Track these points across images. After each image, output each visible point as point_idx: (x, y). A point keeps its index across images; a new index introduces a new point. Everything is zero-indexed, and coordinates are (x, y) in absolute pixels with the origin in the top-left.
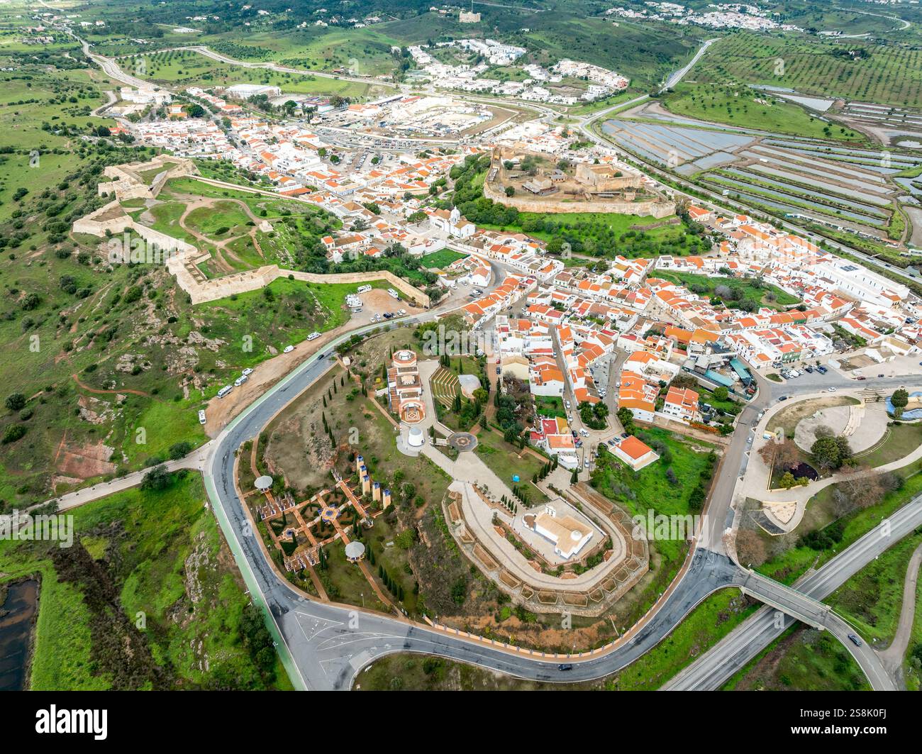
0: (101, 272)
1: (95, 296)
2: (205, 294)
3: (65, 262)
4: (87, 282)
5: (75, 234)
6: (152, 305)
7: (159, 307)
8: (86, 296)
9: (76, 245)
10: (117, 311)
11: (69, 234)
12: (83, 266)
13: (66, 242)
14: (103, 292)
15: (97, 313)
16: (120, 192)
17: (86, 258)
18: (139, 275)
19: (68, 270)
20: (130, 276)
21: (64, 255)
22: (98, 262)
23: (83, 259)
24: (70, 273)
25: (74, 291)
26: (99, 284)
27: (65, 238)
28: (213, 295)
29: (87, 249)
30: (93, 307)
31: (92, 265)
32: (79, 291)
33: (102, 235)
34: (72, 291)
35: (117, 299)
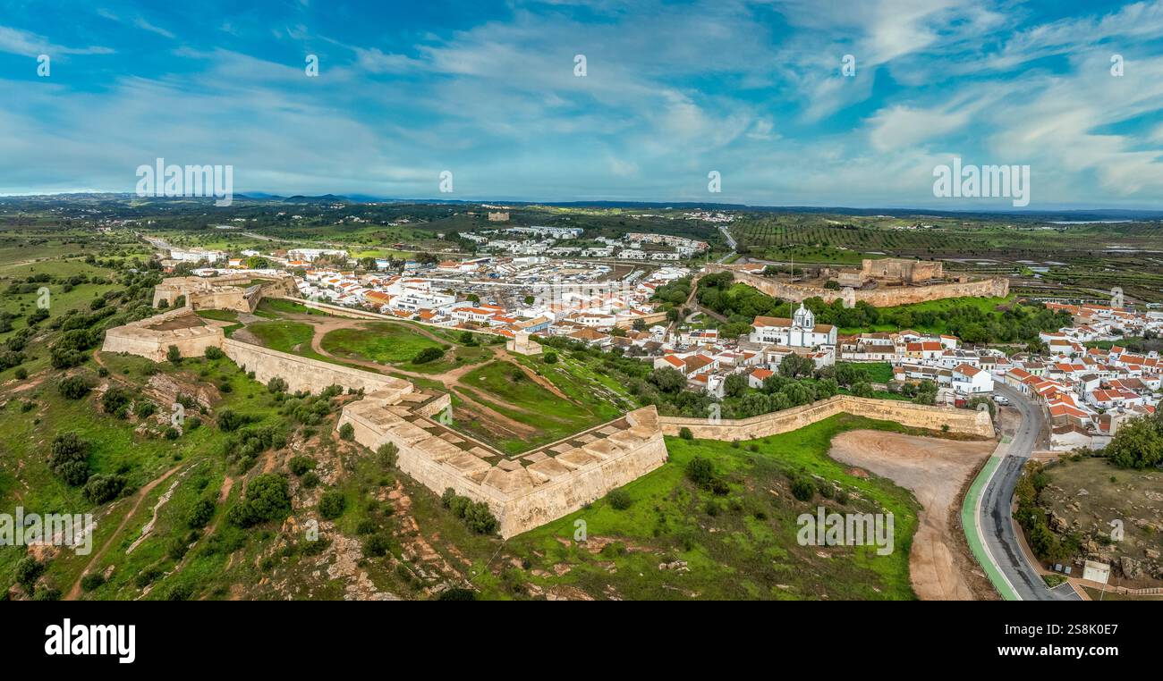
0: (152, 437)
1: (139, 500)
2: (540, 497)
3: (75, 406)
4: (117, 459)
5: (104, 356)
6: (340, 541)
7: (377, 549)
8: (111, 497)
9: (104, 373)
10: (210, 552)
11: (94, 353)
12: (111, 420)
13: (86, 367)
14: (160, 489)
15: (143, 555)
16: (193, 294)
17: (123, 400)
18: (260, 448)
19: (78, 425)
20: (230, 448)
21: (77, 392)
22: (147, 412)
23: (115, 403)
24: (80, 433)
25: (83, 481)
26: (148, 464)
27: (85, 359)
28: (561, 500)
29: (124, 383)
30: (131, 532)
31: (134, 420)
32: (93, 484)
33: (158, 359)
34: (77, 480)
35: (207, 512)
